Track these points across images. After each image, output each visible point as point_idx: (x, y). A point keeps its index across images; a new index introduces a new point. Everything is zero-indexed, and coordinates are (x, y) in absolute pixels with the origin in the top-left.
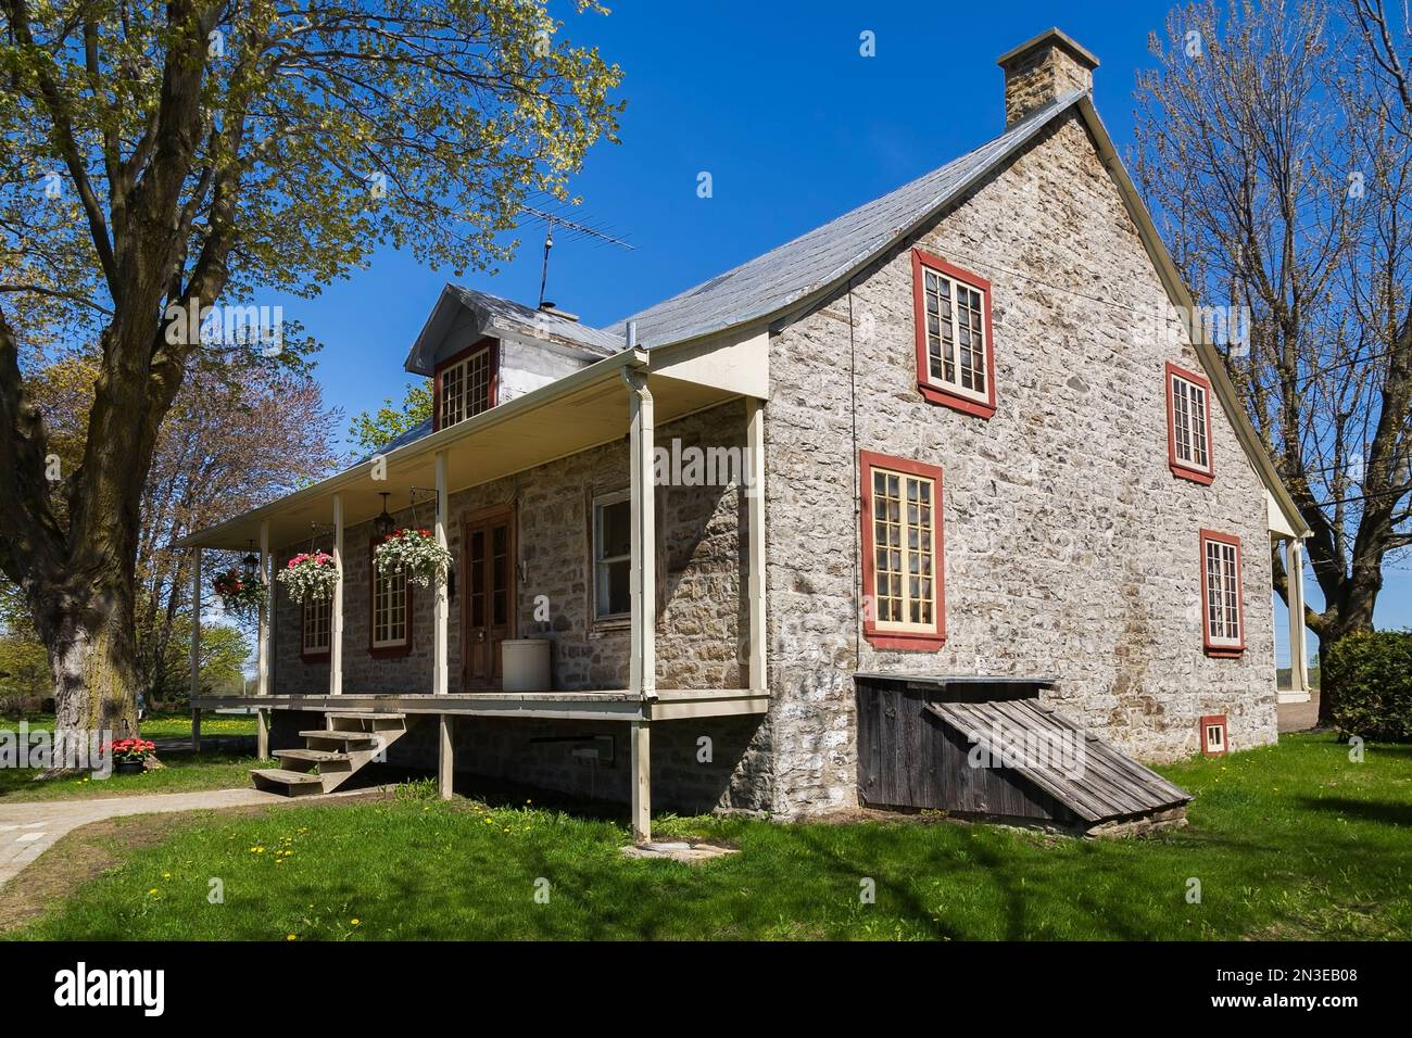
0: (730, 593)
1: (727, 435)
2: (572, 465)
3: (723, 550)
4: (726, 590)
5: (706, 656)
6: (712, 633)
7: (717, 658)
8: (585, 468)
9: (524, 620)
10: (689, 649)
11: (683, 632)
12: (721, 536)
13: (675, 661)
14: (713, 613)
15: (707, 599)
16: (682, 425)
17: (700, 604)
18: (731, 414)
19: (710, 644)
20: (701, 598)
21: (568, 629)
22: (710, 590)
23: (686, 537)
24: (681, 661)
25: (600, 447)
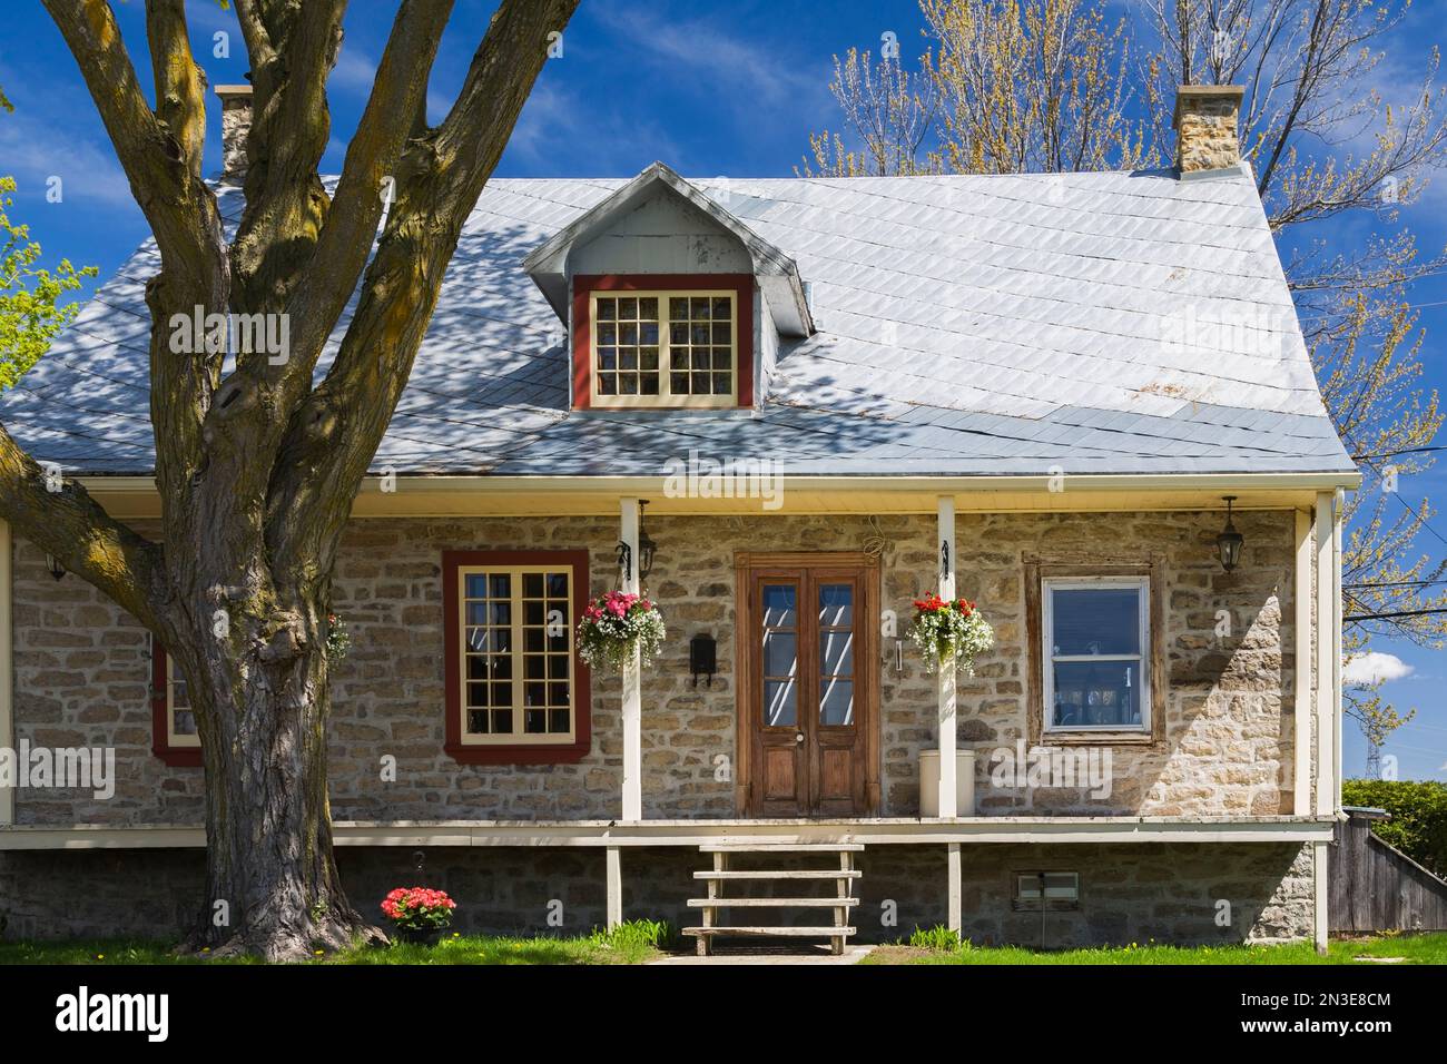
0: (1261, 714)
1: (1260, 544)
2: (996, 526)
3: (1252, 668)
4: (1255, 710)
5: (1224, 779)
6: (1235, 755)
7: (1241, 782)
8: (1025, 536)
9: (890, 721)
10: (1200, 772)
11: (1193, 752)
12: (1249, 652)
13: (1179, 784)
14: (1237, 734)
15: (1227, 719)
16: (1193, 519)
17: (1217, 722)
18: (1266, 523)
19: (1232, 767)
20: (1220, 716)
21: (990, 739)
22: (1232, 708)
23: (1199, 647)
24: (1187, 785)
25: (1051, 514)
